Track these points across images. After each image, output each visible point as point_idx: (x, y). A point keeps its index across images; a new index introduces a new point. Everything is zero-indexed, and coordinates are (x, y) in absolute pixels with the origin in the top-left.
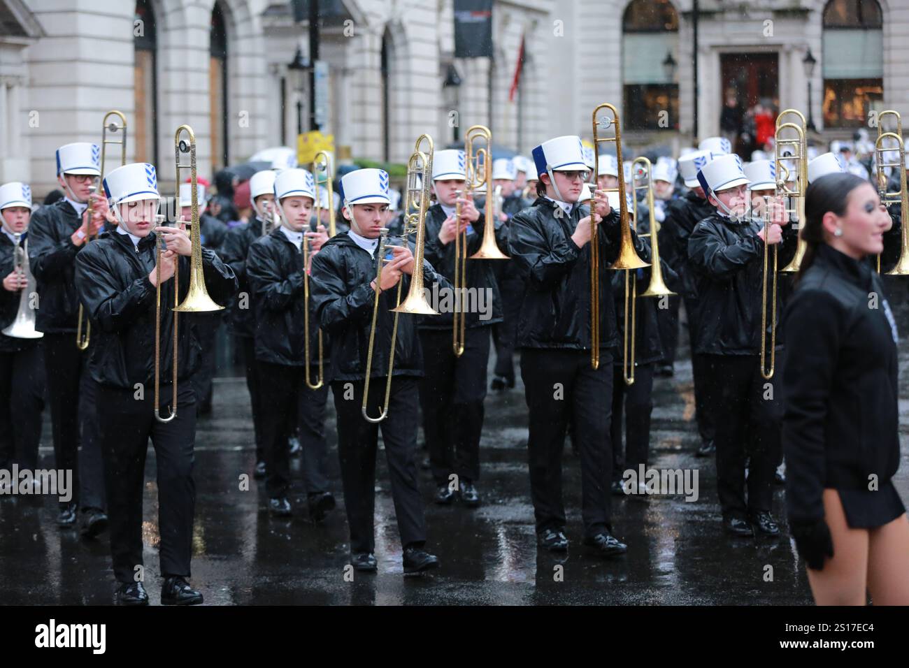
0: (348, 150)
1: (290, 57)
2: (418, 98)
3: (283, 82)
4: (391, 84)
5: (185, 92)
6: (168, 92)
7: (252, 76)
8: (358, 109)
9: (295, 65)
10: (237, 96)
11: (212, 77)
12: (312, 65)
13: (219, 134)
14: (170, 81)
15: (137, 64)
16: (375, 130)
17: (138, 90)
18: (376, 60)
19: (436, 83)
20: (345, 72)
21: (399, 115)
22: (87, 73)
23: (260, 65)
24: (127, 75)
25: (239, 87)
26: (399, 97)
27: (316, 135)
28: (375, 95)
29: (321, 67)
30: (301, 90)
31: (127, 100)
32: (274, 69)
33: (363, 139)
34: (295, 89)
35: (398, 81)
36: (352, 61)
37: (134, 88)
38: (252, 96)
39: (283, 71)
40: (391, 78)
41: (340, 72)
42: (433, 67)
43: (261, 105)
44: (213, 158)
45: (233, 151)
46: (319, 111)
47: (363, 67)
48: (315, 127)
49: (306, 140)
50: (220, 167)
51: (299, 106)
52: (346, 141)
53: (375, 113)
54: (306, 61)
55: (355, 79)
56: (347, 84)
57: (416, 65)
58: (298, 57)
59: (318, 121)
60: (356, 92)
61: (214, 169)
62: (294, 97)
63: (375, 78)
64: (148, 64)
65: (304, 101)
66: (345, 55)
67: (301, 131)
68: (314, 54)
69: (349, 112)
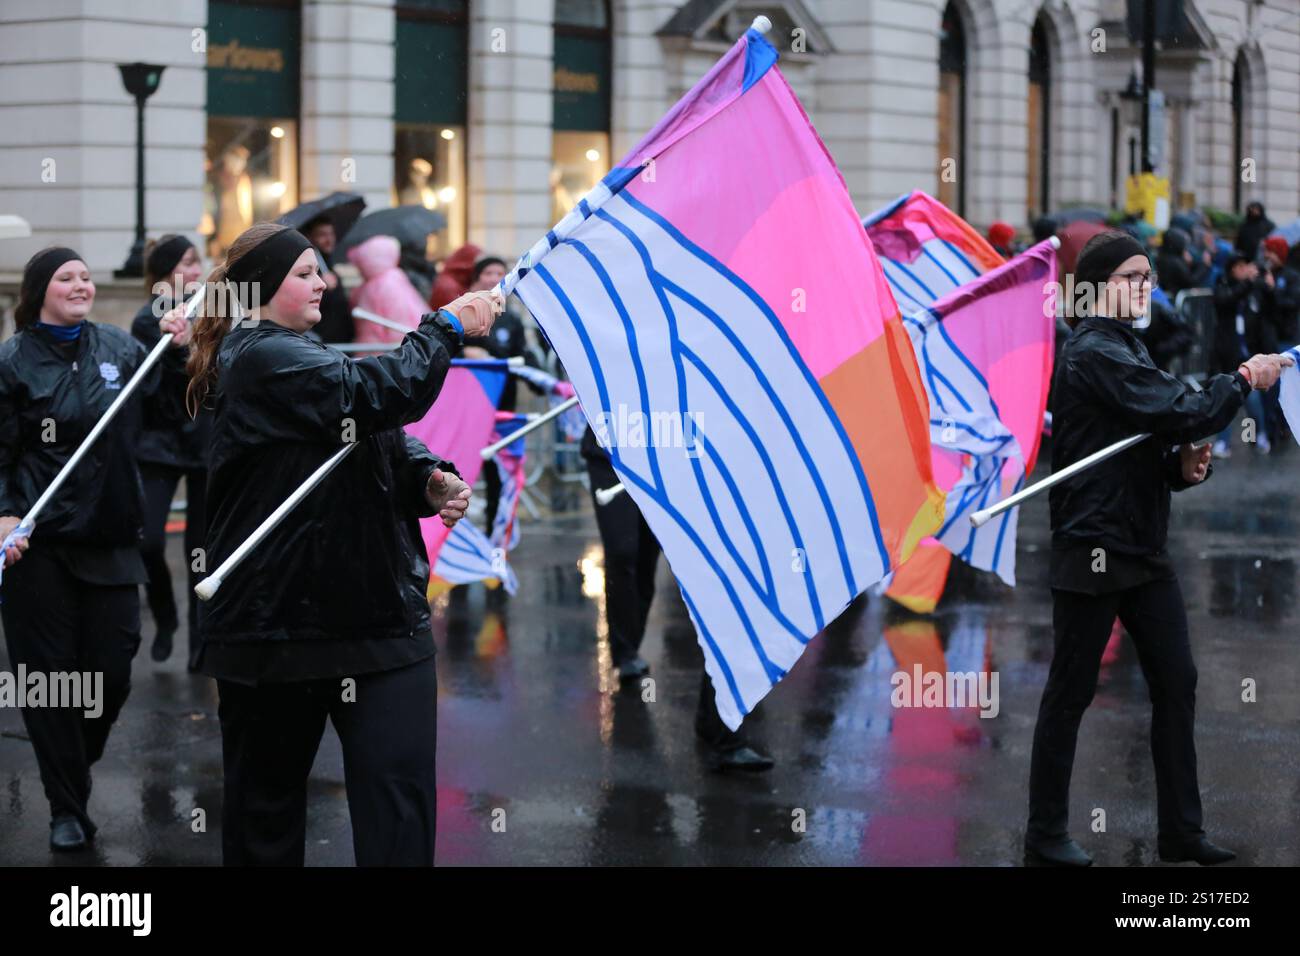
0: (1191, 197)
1: (1122, 84)
2: (1276, 138)
3: (1115, 114)
4: (1245, 121)
5: (997, 122)
6: (978, 122)
7: (1078, 105)
8: (1203, 148)
9: (1128, 94)
10: (1060, 129)
11: (1031, 106)
12: (1146, 95)
13: (1038, 173)
14: (981, 109)
15: (943, 88)
16: (1224, 175)
17: (942, 117)
18: (1228, 91)
20: (1189, 103)
21: (1253, 157)
22: (881, 97)
23: (1088, 93)
24: (930, 100)
25: (1064, 117)
26: (1253, 136)
27: (1149, 178)
28: (1225, 132)
29: (1156, 97)
30: (1134, 123)
31: (930, 130)
32: (1104, 97)
33: (1209, 185)
34: (1128, 123)
35: (1253, 116)
36: (1198, 91)
37: (939, 116)
38: (1078, 129)
39: (1116, 101)
40: (1245, 112)
41: (1181, 104)
43: (1088, 140)
44: (1029, 201)
45: (1053, 194)
46: (1153, 149)
47: (1210, 99)
48: (1148, 168)
49: (1136, 183)
50: (1038, 213)
51: (1132, 143)
52: (1189, 186)
53: (1225, 154)
54: (1139, 91)
55: (1202, 113)
56: (1191, 118)
57: (1275, 98)
58: (1132, 84)
59: (1152, 161)
60: (1203, 127)
61: (1030, 215)
62: (1126, 132)
63: (1226, 112)
64: (955, 88)
65: (1138, 137)
66: (1188, 84)
67: (1132, 171)
68: (1149, 81)
69: (1193, 151)
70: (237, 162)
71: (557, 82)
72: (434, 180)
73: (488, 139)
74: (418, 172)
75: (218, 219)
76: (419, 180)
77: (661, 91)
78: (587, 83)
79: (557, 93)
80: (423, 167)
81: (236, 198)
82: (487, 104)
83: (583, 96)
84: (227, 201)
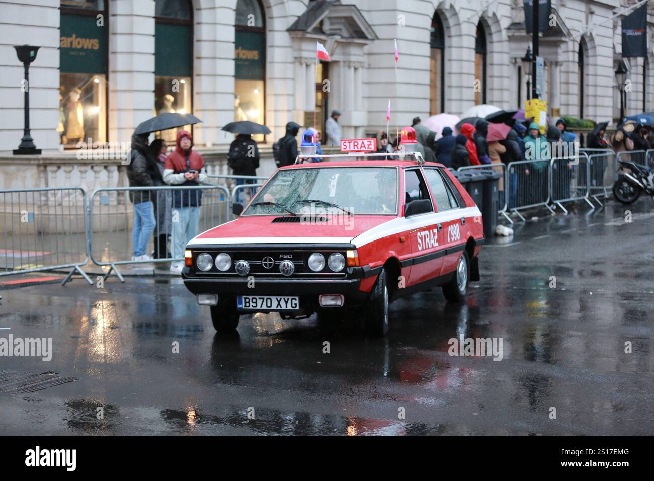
0: (558, 111)
1: (523, 54)
2: (601, 81)
3: (519, 69)
4: (585, 72)
5: (460, 74)
6: (450, 73)
7: (501, 65)
8: (564, 86)
9: (526, 59)
10: (491, 77)
11: (477, 65)
12: (535, 59)
14: (452, 67)
15: (432, 57)
16: (575, 100)
18: (576, 58)
19: (611, 72)
20: (557, 64)
21: (589, 91)
22: (402, 61)
23: (506, 59)
24: (426, 63)
25: (493, 71)
26: (589, 80)
27: (536, 100)
28: (575, 78)
29: (540, 60)
30: (529, 74)
31: (426, 78)
32: (514, 61)
33: (567, 105)
34: (526, 74)
35: (589, 70)
36: (561, 58)
37: (431, 71)
38: (501, 77)
39: (520, 62)
40: (585, 68)
41: (553, 64)
42: (610, 62)
43: (506, 82)
46: (538, 86)
47: (568, 61)
48: (536, 96)
49: (530, 103)
51: (528, 83)
52: (556, 106)
53: (575, 89)
54: (531, 57)
55: (563, 68)
56: (558, 71)
57: (600, 61)
58: (528, 55)
59: (538, 92)
60: (564, 76)
62: (526, 78)
63: (575, 68)
64: (439, 57)
65: (531, 81)
66: (557, 54)
67: (528, 98)
68: (536, 52)
69: (559, 88)
70: (76, 96)
71: (238, 55)
72: (175, 104)
73: (203, 84)
74: (168, 100)
75: (66, 124)
76: (169, 104)
77: (290, 59)
78: (254, 55)
79: (237, 60)
80: (170, 98)
81: (76, 114)
82: (202, 66)
83: (252, 62)
84: (71, 115)
